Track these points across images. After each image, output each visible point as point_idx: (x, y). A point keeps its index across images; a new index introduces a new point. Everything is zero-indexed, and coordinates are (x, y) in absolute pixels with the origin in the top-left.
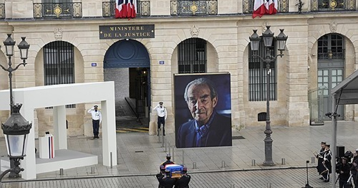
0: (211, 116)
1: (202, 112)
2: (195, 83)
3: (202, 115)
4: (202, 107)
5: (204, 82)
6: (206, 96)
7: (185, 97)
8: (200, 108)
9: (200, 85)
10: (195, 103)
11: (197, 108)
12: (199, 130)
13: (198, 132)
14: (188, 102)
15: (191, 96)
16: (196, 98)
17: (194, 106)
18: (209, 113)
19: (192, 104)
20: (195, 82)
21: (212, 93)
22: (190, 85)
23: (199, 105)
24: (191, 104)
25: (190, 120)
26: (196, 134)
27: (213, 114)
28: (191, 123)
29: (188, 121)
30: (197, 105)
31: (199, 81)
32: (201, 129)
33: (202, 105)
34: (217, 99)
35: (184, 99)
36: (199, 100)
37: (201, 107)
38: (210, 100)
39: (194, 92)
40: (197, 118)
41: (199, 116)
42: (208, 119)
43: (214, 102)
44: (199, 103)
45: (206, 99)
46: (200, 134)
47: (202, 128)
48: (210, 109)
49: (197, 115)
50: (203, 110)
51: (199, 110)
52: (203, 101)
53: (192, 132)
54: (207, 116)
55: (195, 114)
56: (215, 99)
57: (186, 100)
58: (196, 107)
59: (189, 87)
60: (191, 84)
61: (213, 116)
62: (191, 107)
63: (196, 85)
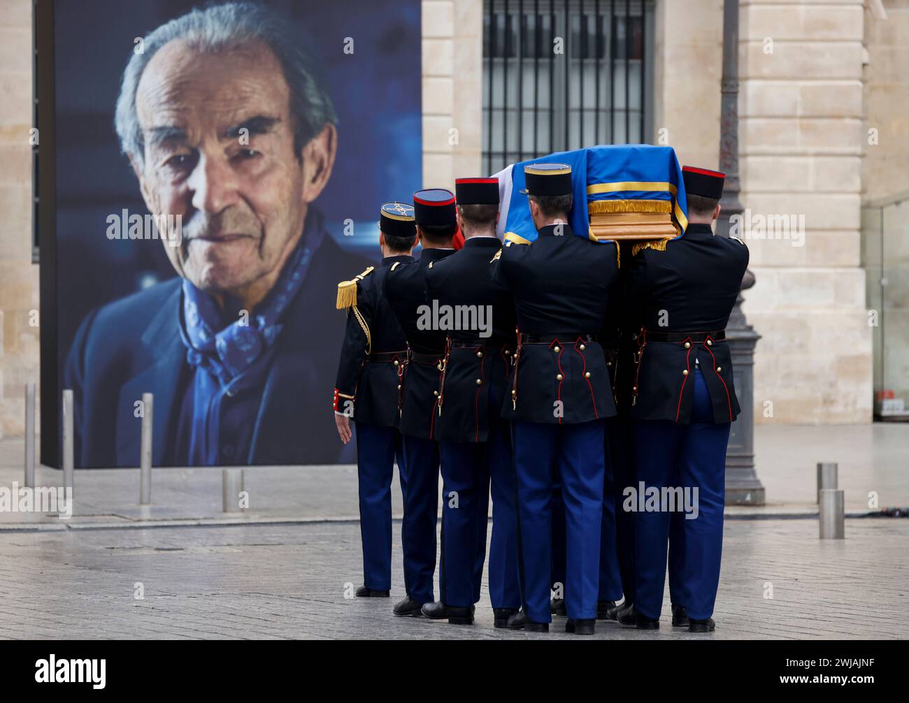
0: (291, 263)
1: (229, 228)
2: (192, 35)
3: (234, 253)
4: (229, 201)
5: (249, 29)
6: (258, 125)
7: (124, 127)
8: (218, 204)
9: (220, 49)
10: (184, 164)
11: (198, 201)
12: (209, 352)
13: (205, 363)
14: (137, 161)
15: (162, 117)
16: (196, 133)
17: (182, 188)
18: (280, 238)
19: (168, 175)
20: (187, 27)
21: (297, 105)
22: (153, 49)
23: (211, 183)
24: (157, 174)
25: (149, 283)
26: (186, 374)
27: (302, 243)
28: (155, 303)
29: (134, 287)
30: (198, 181)
31: (217, 25)
32: (221, 341)
33: (233, 184)
34: (329, 148)
35: (115, 140)
36: (214, 150)
37: (226, 195)
38: (288, 152)
39: (180, 91)
40: (196, 270)
41: (211, 256)
42: (273, 277)
43: (310, 169)
44: (209, 168)
45: (263, 143)
46: (214, 379)
47: (230, 342)
48: (284, 214)
49: (200, 248)
50: (240, 218)
51: (215, 219)
52: (240, 158)
53: (165, 362)
54: (261, 256)
55: (186, 243)
56: (318, 144)
57: (128, 146)
58: (190, 194)
59: (147, 56)
60: (164, 41)
61: (305, 261)
62: (157, 198)
63: (194, 47)
